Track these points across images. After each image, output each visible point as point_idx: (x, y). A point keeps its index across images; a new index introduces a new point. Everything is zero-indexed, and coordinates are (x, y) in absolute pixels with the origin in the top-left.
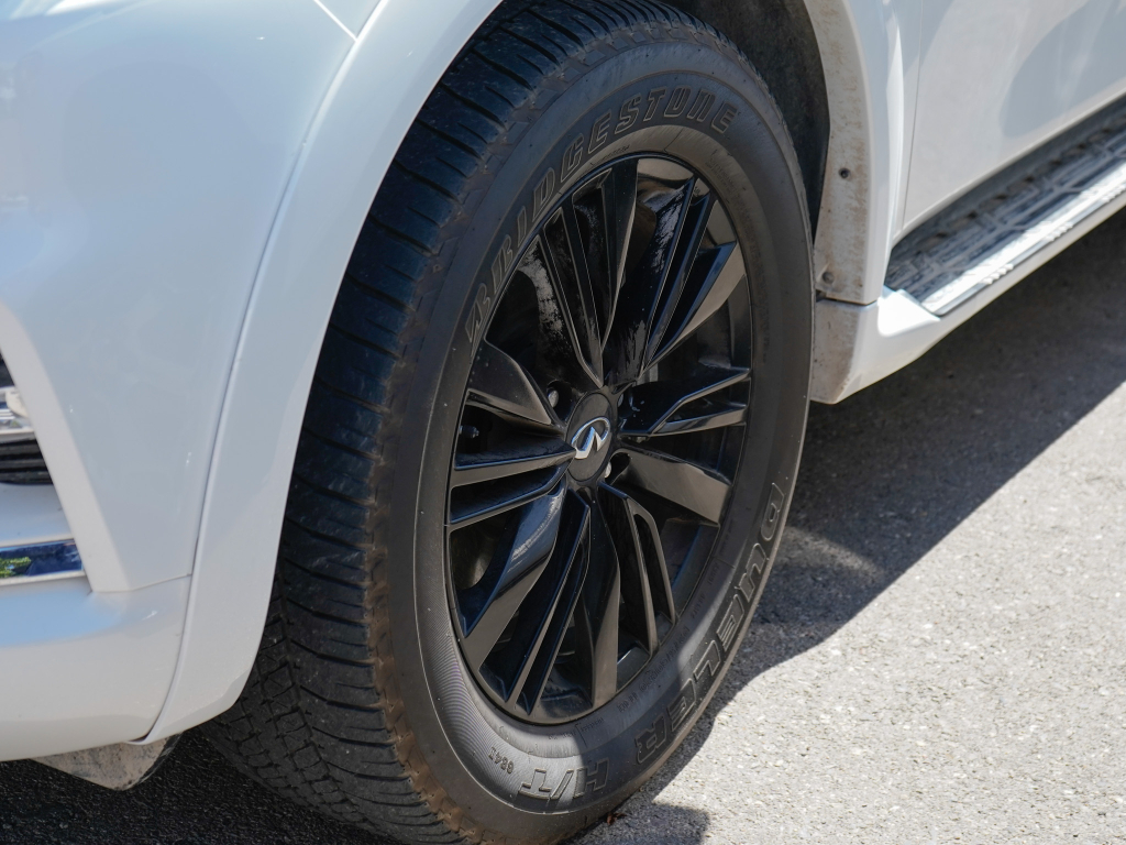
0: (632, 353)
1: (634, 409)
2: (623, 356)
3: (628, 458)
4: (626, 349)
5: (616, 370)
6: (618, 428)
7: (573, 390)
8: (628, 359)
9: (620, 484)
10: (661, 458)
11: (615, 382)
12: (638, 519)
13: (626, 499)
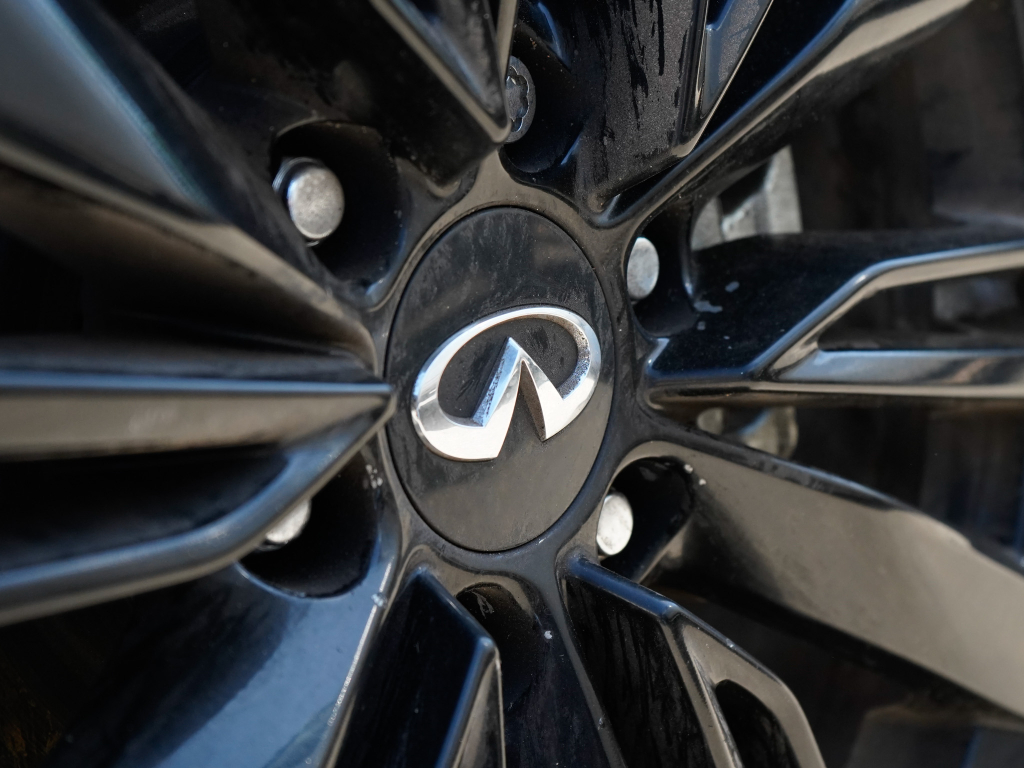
0: (652, 51)
1: (703, 306)
2: (620, 70)
3: (689, 479)
4: (629, 38)
5: (603, 130)
6: (637, 366)
7: (402, 166)
8: (638, 78)
9: (668, 581)
10: (813, 483)
11: (601, 173)
12: (731, 697)
13: (675, 622)
